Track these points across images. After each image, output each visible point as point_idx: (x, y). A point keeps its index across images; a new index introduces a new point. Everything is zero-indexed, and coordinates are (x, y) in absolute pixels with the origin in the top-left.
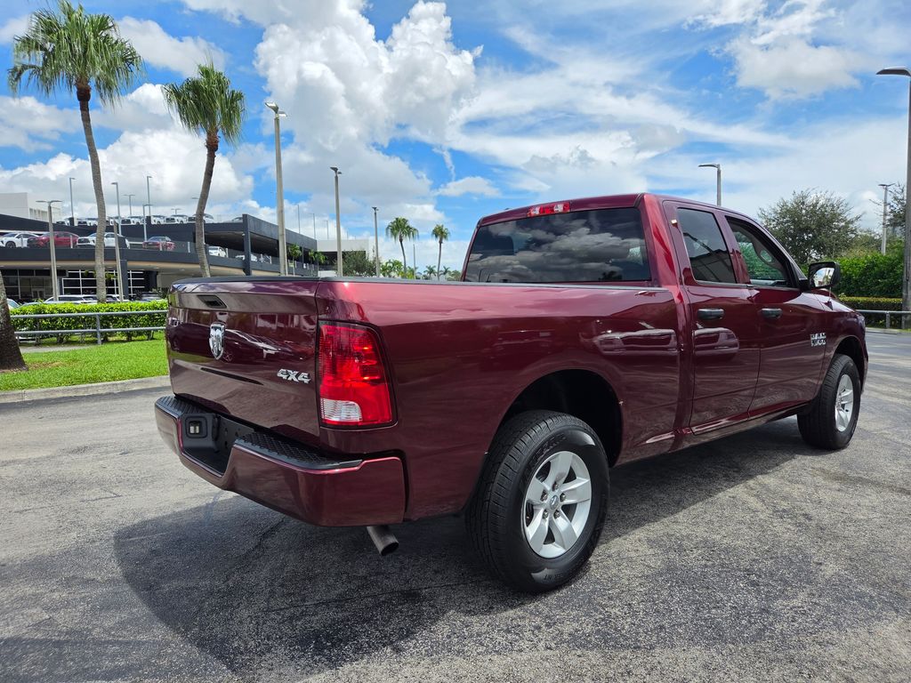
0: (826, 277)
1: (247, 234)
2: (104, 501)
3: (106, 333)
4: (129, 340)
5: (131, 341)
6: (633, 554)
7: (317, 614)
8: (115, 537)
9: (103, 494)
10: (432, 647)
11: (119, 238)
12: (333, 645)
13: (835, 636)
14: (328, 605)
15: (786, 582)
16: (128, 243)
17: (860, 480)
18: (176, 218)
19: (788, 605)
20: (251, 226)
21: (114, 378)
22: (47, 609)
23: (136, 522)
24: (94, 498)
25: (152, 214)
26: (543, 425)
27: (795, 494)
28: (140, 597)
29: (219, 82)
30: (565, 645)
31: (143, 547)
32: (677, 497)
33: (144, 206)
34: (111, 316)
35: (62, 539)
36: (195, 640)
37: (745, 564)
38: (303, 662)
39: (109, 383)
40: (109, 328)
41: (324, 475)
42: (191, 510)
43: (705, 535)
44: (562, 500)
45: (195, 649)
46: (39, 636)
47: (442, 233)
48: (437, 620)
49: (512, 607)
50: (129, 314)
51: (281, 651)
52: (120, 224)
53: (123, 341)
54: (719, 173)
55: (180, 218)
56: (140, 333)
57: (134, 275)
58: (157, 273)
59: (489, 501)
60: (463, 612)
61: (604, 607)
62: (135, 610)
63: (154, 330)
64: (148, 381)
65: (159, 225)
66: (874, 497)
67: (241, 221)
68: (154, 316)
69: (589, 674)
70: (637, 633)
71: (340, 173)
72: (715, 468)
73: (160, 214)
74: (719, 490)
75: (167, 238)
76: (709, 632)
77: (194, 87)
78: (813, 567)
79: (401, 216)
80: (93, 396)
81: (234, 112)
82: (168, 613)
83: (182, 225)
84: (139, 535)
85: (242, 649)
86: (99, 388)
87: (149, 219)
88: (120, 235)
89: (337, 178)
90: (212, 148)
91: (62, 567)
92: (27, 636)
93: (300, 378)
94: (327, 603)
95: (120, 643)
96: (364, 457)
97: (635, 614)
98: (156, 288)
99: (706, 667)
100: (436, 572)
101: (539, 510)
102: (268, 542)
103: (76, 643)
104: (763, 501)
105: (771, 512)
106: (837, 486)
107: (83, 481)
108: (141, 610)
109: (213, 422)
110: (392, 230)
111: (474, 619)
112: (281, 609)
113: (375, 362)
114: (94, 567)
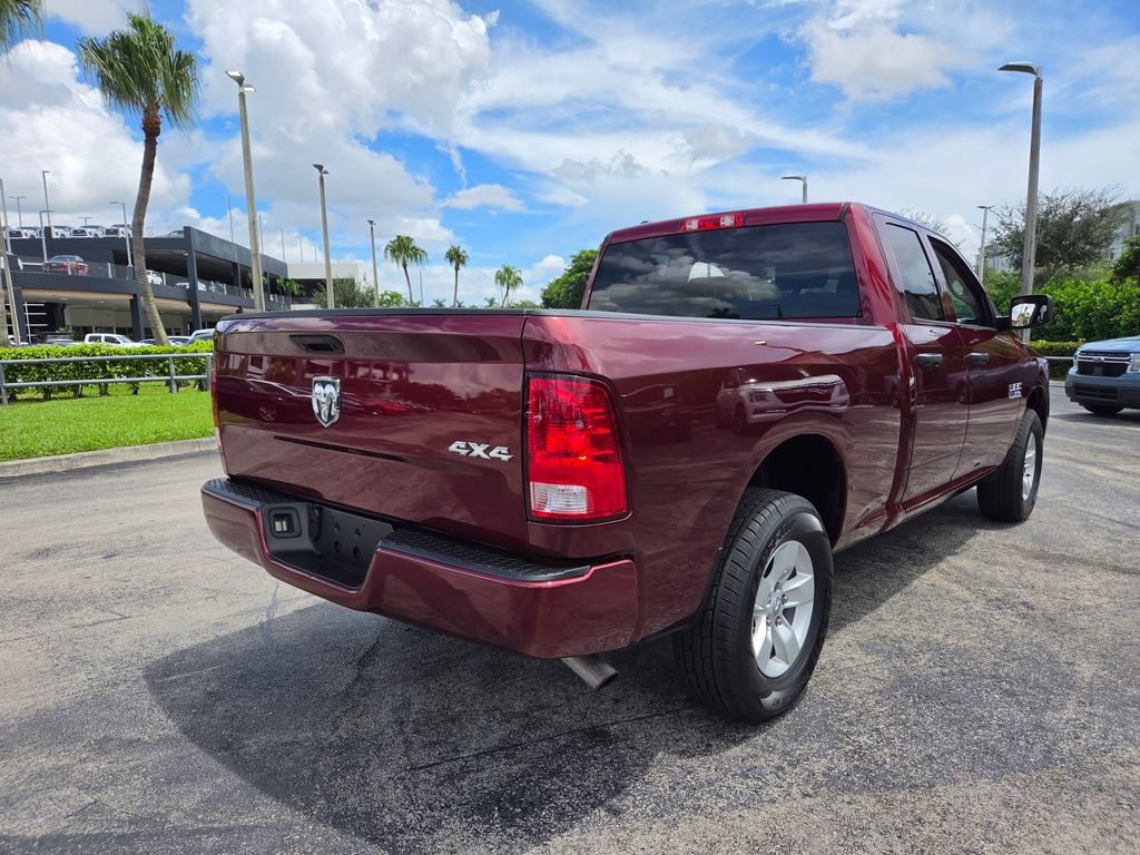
0: (1023, 315)
1: (191, 253)
2: (107, 625)
3: (13, 388)
4: (47, 398)
5: (51, 399)
6: (850, 664)
7: (482, 770)
8: (146, 677)
9: (101, 616)
10: (657, 804)
11: (9, 257)
12: (525, 811)
13: (1133, 753)
14: (493, 756)
15: (1045, 689)
16: (20, 263)
17: (1062, 558)
18: (88, 230)
19: (1062, 718)
20: (196, 244)
21: (54, 452)
22: (87, 789)
23: (167, 652)
24: (90, 622)
25: (52, 224)
26: (772, 508)
27: (1000, 577)
28: (219, 760)
29: (160, 38)
30: (824, 789)
31: (193, 689)
32: (867, 588)
33: (41, 212)
34: (20, 365)
35: (65, 684)
36: (327, 817)
37: (987, 668)
38: (492, 837)
39: (49, 458)
40: (16, 382)
41: (539, 589)
42: (241, 632)
43: (924, 634)
44: (783, 602)
45: (332, 831)
46: (90, 829)
47: (459, 256)
48: (647, 766)
49: (736, 743)
50: (45, 363)
51: (456, 824)
52: (9, 239)
53: (38, 400)
54: (805, 187)
55: (93, 231)
56: (62, 388)
57: (30, 309)
58: (64, 306)
59: (713, 610)
60: (674, 753)
61: (847, 734)
62: (219, 781)
63: (83, 384)
64: (105, 455)
65: (63, 240)
66: (1089, 578)
67: (182, 236)
68: (81, 365)
69: (873, 826)
70: (906, 767)
71: (326, 173)
72: (894, 549)
73: (65, 223)
74: (912, 577)
75: (77, 258)
76: (988, 760)
77: (123, 44)
78: (1065, 668)
79: (404, 234)
80: (28, 476)
81: (182, 81)
82: (270, 780)
83: (96, 240)
84: (180, 671)
85: (400, 825)
86: (35, 465)
87: (48, 230)
88: (10, 253)
89: (322, 179)
90: (151, 133)
91: (83, 724)
92: (71, 831)
93: (494, 453)
94: (490, 752)
95: (219, 832)
96: (593, 561)
97: (889, 742)
98: (64, 326)
99: (1006, 804)
100: (616, 701)
101: (761, 618)
102: (370, 671)
103: (151, 836)
104: (969, 588)
105: (984, 602)
106: (1041, 566)
107: (63, 598)
108: (228, 780)
109: (310, 515)
110: (393, 251)
111: (694, 762)
112: (430, 766)
113: (608, 431)
114: (133, 722)
